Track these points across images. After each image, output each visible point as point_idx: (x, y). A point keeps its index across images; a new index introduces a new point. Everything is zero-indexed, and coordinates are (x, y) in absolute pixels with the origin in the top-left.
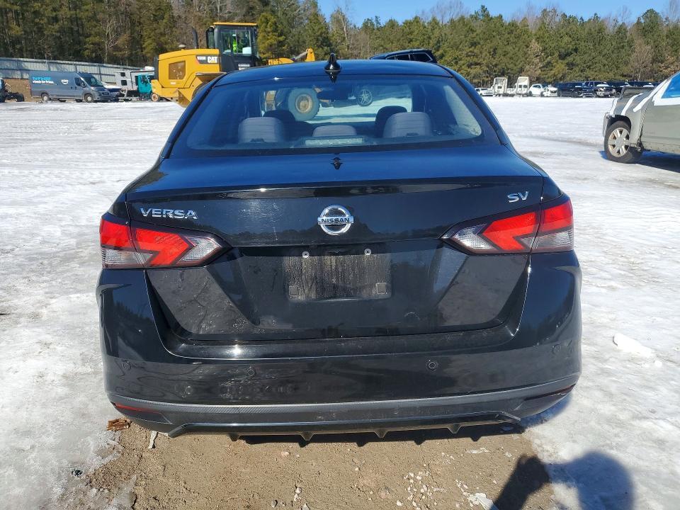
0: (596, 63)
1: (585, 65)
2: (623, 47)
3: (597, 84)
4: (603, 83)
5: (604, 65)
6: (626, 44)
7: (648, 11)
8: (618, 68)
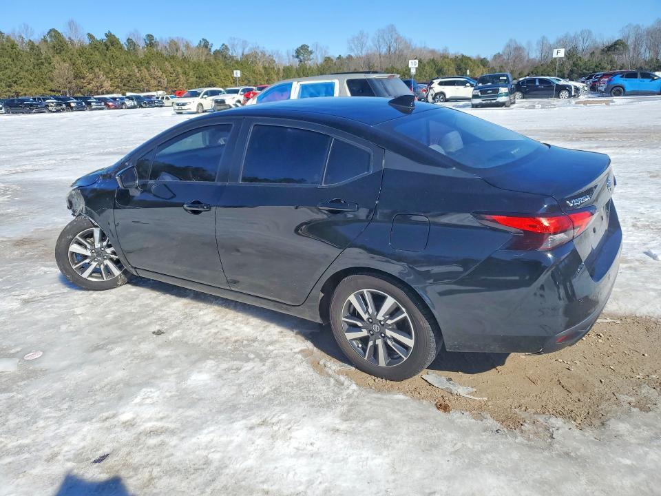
0: (21, 78)
1: (10, 80)
2: (42, 63)
3: (44, 99)
4: (50, 99)
5: (31, 81)
6: (43, 61)
7: (51, 30)
8: (45, 84)
